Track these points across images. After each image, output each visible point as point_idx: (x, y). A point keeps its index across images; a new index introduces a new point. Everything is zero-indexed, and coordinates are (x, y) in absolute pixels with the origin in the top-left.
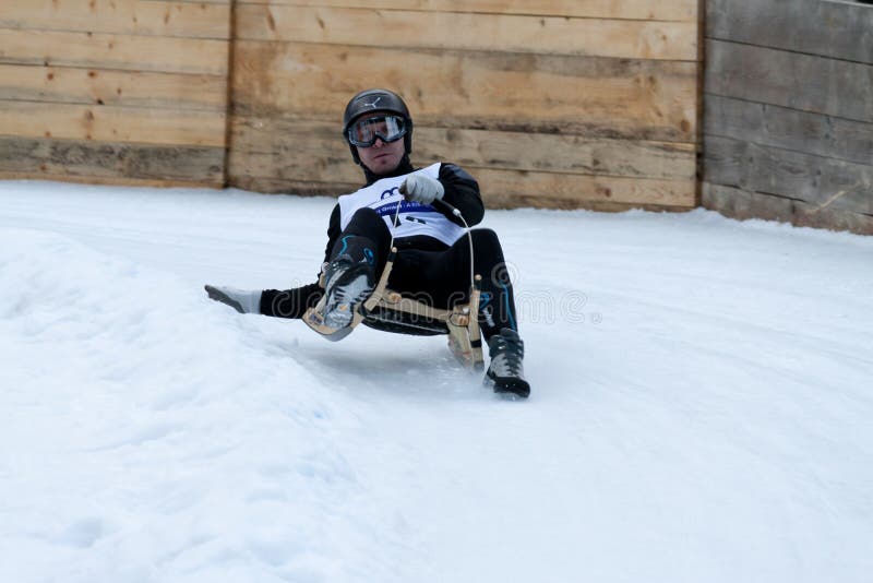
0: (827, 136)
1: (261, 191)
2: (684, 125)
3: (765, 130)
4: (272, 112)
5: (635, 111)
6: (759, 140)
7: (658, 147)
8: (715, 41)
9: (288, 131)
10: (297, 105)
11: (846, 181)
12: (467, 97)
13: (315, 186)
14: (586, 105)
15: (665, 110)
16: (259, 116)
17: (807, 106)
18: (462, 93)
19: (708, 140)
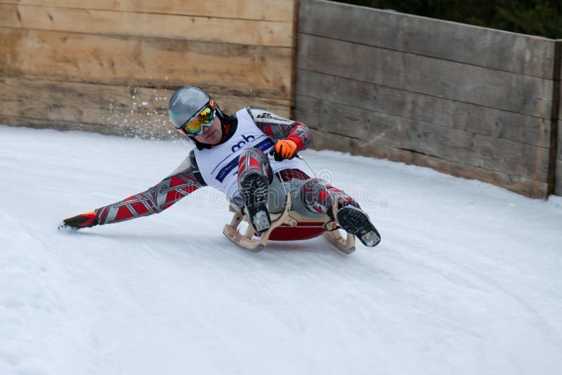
0: (375, 98)
1: (10, 125)
2: (283, 88)
3: (335, 93)
4: (18, 74)
5: (251, 79)
6: (331, 99)
7: (266, 102)
8: (304, 35)
9: (27, 86)
10: (34, 70)
11: (386, 127)
12: (143, 67)
13: (45, 122)
14: (220, 74)
15: (270, 77)
16: (10, 76)
17: (362, 78)
18: (141, 64)
19: (298, 98)
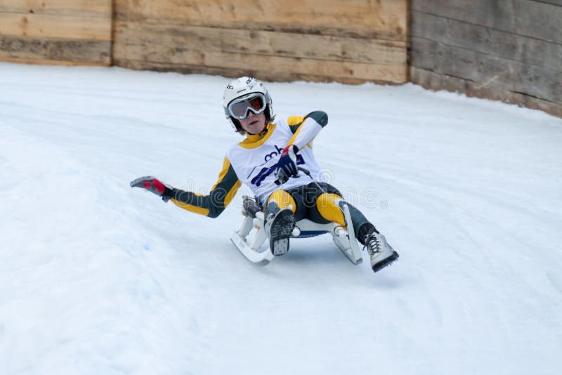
0: (487, 41)
1: (134, 69)
2: (399, 30)
3: (449, 36)
4: (141, 18)
5: (368, 20)
6: (445, 41)
7: (383, 44)
9: (150, 30)
10: (156, 14)
11: (499, 70)
12: (262, 10)
13: (168, 66)
14: (337, 16)
15: (386, 20)
16: (132, 21)
17: (474, 20)
18: (259, 7)
19: (414, 39)
